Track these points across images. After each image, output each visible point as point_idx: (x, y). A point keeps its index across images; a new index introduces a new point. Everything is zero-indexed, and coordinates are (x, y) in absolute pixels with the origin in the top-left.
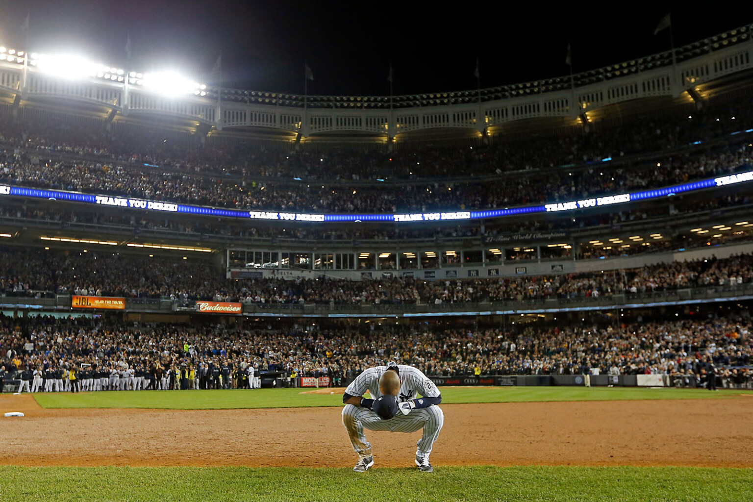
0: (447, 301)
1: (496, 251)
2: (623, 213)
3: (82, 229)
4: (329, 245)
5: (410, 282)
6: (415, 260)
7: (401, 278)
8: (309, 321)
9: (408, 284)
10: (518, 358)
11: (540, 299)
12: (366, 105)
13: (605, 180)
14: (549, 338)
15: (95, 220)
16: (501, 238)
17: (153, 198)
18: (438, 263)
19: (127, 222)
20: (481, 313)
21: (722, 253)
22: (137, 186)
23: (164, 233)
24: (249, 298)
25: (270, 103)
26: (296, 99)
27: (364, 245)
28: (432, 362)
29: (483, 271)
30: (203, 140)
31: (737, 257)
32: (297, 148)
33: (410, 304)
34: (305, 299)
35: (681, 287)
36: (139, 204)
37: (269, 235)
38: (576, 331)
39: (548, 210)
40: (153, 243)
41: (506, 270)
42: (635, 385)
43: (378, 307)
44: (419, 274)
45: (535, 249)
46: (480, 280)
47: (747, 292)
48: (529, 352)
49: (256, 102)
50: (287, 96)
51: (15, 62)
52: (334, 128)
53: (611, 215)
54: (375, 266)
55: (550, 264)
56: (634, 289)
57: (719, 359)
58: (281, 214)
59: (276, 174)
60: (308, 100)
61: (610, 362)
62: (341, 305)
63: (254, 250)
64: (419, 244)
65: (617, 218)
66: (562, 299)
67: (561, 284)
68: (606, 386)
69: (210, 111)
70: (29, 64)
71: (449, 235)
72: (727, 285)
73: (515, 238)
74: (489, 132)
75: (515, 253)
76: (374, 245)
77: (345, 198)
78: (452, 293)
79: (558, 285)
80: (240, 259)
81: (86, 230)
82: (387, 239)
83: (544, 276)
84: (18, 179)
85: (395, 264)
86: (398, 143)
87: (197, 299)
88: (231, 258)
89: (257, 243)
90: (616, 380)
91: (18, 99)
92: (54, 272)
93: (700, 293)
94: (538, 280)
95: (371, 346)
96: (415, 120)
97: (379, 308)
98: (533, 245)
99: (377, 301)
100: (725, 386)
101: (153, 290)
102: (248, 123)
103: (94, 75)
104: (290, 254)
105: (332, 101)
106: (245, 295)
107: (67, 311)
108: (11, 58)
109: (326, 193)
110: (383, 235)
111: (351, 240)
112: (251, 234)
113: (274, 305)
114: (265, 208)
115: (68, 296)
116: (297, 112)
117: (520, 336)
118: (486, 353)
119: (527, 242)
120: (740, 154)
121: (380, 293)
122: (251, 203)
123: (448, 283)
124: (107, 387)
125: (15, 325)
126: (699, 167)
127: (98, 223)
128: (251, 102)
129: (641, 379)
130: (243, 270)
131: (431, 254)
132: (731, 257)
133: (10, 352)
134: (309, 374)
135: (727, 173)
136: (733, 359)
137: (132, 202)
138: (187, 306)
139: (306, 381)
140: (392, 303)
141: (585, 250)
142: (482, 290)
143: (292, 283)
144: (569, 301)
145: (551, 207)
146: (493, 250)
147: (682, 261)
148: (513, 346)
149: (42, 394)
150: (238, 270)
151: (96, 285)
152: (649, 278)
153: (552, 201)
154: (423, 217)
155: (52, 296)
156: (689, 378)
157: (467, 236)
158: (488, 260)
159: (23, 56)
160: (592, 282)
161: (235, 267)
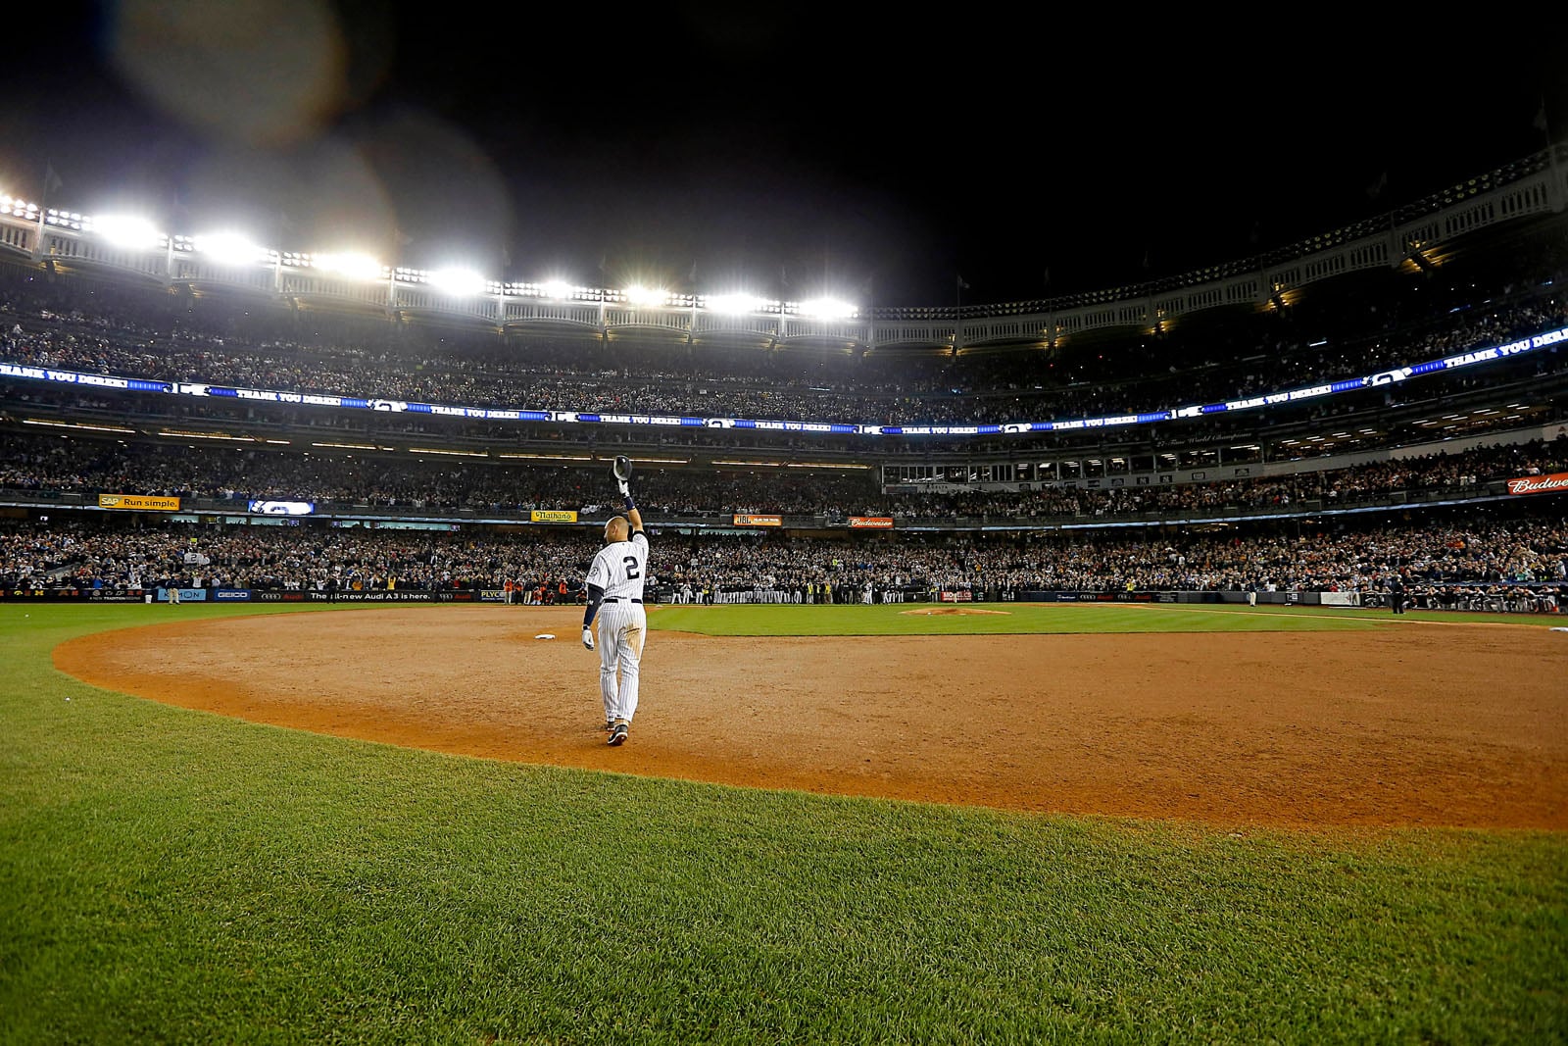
0: (1110, 511)
1: (1169, 456)
2: (1324, 407)
3: (744, 453)
4: (983, 458)
5: (1071, 492)
6: (1077, 469)
7: (1062, 488)
8: (964, 535)
9: (1068, 495)
10: (1183, 571)
11: (1218, 509)
12: (1022, 310)
13: (1301, 371)
14: (1226, 549)
15: (757, 444)
16: (1174, 442)
17: (807, 421)
18: (1102, 470)
19: (785, 443)
20: (1149, 524)
21: (1453, 447)
22: (793, 409)
23: (820, 453)
24: (900, 513)
25: (923, 318)
26: (949, 312)
27: (1020, 456)
28: (1085, 576)
29: (1154, 479)
30: (860, 361)
31: (1474, 452)
32: (954, 360)
33: (1069, 516)
34: (957, 512)
35: (1395, 489)
36: (795, 426)
37: (922, 450)
38: (1260, 541)
39: (1230, 408)
40: (811, 463)
41: (1181, 477)
42: (1319, 604)
43: (1033, 519)
44: (1082, 483)
45: (1216, 451)
46: (1149, 488)
47: (1482, 493)
48: (1198, 566)
49: (909, 318)
50: (939, 310)
51: (686, 306)
52: (989, 337)
53: (1309, 409)
54: (1033, 477)
55: (1232, 469)
56: (1333, 493)
57: (1429, 574)
58: (933, 429)
59: (930, 389)
60: (961, 311)
61: (1291, 577)
62: (996, 518)
63: (909, 466)
64: (1080, 453)
65: (1316, 412)
66: (1244, 507)
67: (1244, 490)
68: (1283, 604)
69: (862, 332)
70: (697, 306)
71: (1116, 441)
72: (1456, 485)
73: (1191, 440)
74: (1164, 326)
75: (1192, 458)
76: (1032, 456)
77: (1000, 408)
78: (1115, 502)
79: (1241, 490)
80: (894, 475)
81: (748, 453)
82: (1045, 448)
83: (1224, 481)
84: (689, 410)
85: (1056, 474)
86: (1060, 348)
87: (849, 515)
88: (885, 474)
89: (911, 458)
90: (1295, 598)
91: (690, 339)
92: (720, 493)
93: (1418, 496)
94: (1217, 486)
95: (1023, 559)
96: (1077, 321)
97: (1035, 520)
98: (1213, 448)
99: (1033, 513)
100: (1430, 606)
101: (807, 507)
102: (901, 340)
103: (753, 309)
104: (946, 468)
105: (986, 310)
106: (896, 510)
107: (730, 528)
108: (682, 303)
109: (980, 403)
110: (1041, 445)
111: (1008, 451)
112: (905, 449)
113: (925, 520)
114: (917, 423)
115: (730, 515)
116: (950, 324)
117: (1192, 548)
118: (1147, 566)
119: (1205, 445)
120: (1479, 327)
121: (1037, 505)
122: (903, 419)
123: (1111, 493)
124: (752, 600)
125: (688, 542)
126: (1423, 348)
127: (759, 446)
128: (903, 318)
129: (1326, 598)
130: (898, 485)
131: (1095, 462)
132: (1465, 452)
133: (677, 566)
134: (952, 589)
135: (1460, 352)
136: (1447, 574)
137: (788, 426)
138: (839, 522)
139: (947, 595)
140: (1050, 515)
141: (1276, 450)
142: (1151, 498)
143: (946, 497)
144: (1252, 509)
145: (1234, 405)
146: (1166, 456)
147: (1400, 458)
148: (1182, 558)
149: (692, 606)
150: (893, 486)
151: (755, 503)
152: (1354, 480)
153: (1235, 398)
154: (1084, 424)
155: (717, 515)
156: (1384, 596)
157: (1135, 441)
158: (1160, 467)
159: (692, 300)
160: (1282, 487)
161: (890, 482)
